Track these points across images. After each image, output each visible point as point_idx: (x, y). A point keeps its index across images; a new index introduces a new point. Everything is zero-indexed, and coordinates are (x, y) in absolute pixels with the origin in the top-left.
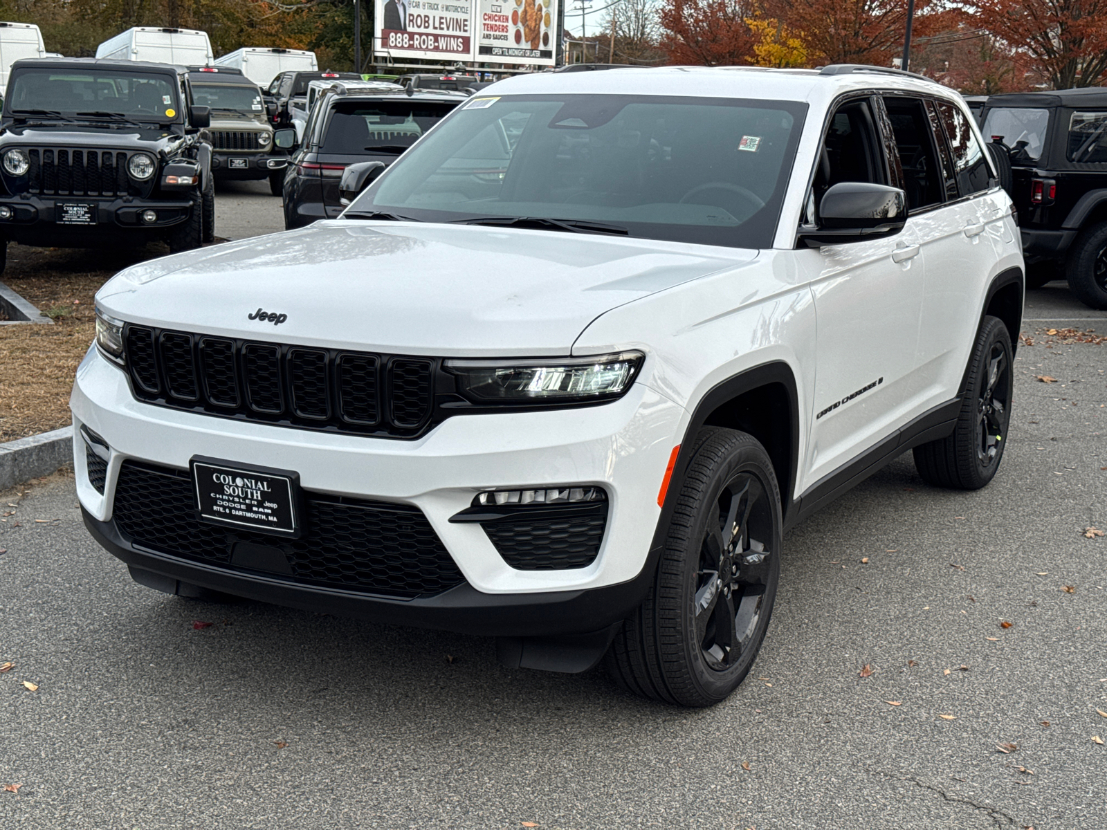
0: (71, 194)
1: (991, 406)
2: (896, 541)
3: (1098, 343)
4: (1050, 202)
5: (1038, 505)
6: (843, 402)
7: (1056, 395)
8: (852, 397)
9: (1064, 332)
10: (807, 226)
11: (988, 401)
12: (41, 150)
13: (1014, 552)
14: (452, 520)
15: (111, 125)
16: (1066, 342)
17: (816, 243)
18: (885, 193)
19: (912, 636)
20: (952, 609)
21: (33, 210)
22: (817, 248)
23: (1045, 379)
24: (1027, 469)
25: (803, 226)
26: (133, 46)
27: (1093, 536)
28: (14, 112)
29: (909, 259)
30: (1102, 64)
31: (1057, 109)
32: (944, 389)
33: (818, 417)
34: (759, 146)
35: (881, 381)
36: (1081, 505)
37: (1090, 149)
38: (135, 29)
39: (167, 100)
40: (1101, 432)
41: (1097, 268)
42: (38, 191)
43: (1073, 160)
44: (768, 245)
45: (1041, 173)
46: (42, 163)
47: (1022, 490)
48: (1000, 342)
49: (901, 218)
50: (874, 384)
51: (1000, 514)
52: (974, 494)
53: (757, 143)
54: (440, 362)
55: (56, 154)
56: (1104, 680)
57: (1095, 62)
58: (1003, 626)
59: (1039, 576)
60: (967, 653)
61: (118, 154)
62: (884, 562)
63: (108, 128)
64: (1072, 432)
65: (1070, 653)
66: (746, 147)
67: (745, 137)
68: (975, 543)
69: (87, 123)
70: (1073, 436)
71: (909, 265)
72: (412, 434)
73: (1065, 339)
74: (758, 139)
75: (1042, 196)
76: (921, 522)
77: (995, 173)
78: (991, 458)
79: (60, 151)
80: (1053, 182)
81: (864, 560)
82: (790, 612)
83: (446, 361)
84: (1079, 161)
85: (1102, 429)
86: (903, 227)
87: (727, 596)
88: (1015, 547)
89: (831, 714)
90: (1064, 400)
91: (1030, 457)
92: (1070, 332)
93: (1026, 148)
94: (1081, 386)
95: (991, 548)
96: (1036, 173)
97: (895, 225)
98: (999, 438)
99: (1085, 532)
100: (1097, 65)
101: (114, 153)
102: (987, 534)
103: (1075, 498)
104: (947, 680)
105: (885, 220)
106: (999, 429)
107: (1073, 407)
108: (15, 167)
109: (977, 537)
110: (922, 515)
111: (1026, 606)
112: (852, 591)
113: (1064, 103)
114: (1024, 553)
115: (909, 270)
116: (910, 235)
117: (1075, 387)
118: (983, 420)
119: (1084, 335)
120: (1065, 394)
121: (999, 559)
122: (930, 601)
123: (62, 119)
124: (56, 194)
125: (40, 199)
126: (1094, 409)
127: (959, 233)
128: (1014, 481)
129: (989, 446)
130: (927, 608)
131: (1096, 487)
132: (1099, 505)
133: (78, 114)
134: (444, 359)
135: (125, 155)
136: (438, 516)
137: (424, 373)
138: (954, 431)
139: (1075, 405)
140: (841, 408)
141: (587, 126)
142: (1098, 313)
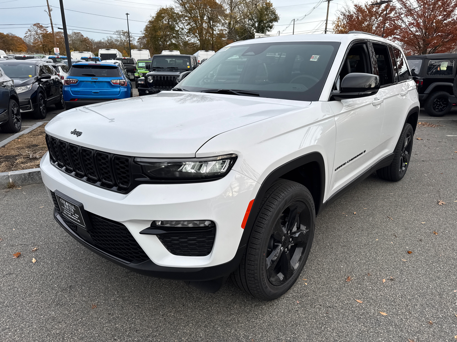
0: (163, 87)
1: (404, 153)
2: (367, 204)
3: (434, 127)
4: (421, 86)
5: (420, 189)
6: (348, 162)
7: (423, 144)
8: (352, 159)
9: (423, 123)
10: (335, 91)
11: (404, 152)
12: (156, 76)
13: (412, 211)
14: (141, 233)
15: (173, 70)
16: (424, 126)
17: (339, 98)
18: (371, 77)
19: (370, 256)
20: (387, 241)
21: (153, 91)
22: (340, 100)
23: (419, 139)
24: (415, 173)
25: (333, 91)
26: (199, 55)
27: (441, 204)
28: (153, 67)
29: (379, 104)
30: (434, 51)
31: (425, 60)
32: (388, 151)
33: (335, 170)
34: (318, 59)
35: (365, 151)
36: (435, 189)
37: (434, 71)
38: (199, 51)
39: (188, 64)
40: (439, 158)
41: (434, 105)
42: (155, 87)
43: (429, 74)
44: (317, 99)
45: (418, 78)
46: (156, 79)
47: (413, 182)
48: (410, 132)
49: (377, 88)
50: (362, 153)
51: (406, 193)
52: (396, 183)
53: (318, 58)
54: (133, 158)
55: (159, 77)
56: (456, 291)
57: (432, 50)
58: (409, 253)
59: (422, 224)
60: (393, 268)
61: (173, 77)
62: (362, 214)
63: (173, 71)
64: (429, 158)
65: (439, 271)
66: (313, 59)
67: (313, 56)
68: (397, 206)
69: (169, 70)
70: (429, 160)
71: (379, 107)
72: (126, 191)
73: (424, 125)
74: (318, 56)
75: (419, 84)
76: (377, 195)
77: (411, 74)
78: (403, 171)
79: (160, 77)
80: (422, 80)
81: (355, 213)
82: (323, 239)
83: (136, 158)
84: (430, 74)
85: (439, 157)
86: (377, 92)
87: (286, 252)
88: (412, 208)
89: (330, 307)
90: (425, 146)
91: (415, 168)
92: (425, 123)
93: (414, 71)
94: (430, 141)
95: (403, 209)
96: (417, 78)
97: (374, 91)
98: (406, 163)
99: (438, 202)
100: (432, 51)
101: (172, 77)
102: (401, 202)
103: (433, 186)
104: (384, 286)
105: (370, 88)
106: (406, 161)
107: (428, 149)
108: (150, 81)
109: (397, 203)
110: (378, 192)
111: (417, 241)
112: (348, 228)
113: (427, 58)
114: (416, 211)
115: (379, 108)
116: (380, 95)
117: (428, 142)
118: (402, 159)
119: (429, 124)
120: (425, 144)
121: (406, 215)
122: (379, 236)
123: (164, 69)
124: (159, 87)
125: (155, 88)
126: (435, 150)
127: (398, 94)
128: (411, 178)
129: (403, 166)
130: (377, 240)
131: (440, 181)
132: (442, 189)
133: (168, 68)
134: (135, 157)
135: (175, 77)
136: (135, 231)
137: (126, 163)
138: (391, 163)
139: (429, 148)
140: (347, 164)
141: (254, 54)
142: (433, 117)
